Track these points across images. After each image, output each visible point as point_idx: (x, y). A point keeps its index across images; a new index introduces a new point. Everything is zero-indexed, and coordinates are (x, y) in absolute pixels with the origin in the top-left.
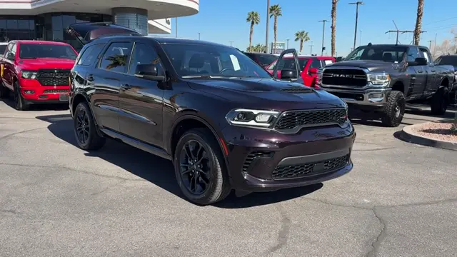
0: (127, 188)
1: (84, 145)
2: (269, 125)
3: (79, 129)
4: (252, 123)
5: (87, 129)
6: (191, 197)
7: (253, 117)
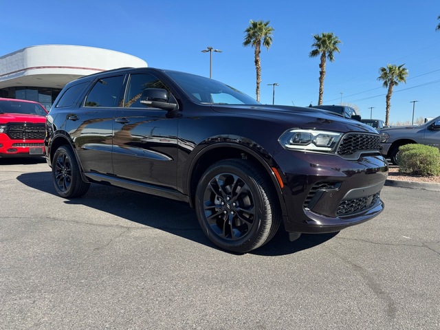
0: (136, 238)
1: (66, 192)
2: (330, 149)
3: (59, 177)
4: (311, 146)
5: (69, 173)
6: (226, 244)
7: (310, 140)
